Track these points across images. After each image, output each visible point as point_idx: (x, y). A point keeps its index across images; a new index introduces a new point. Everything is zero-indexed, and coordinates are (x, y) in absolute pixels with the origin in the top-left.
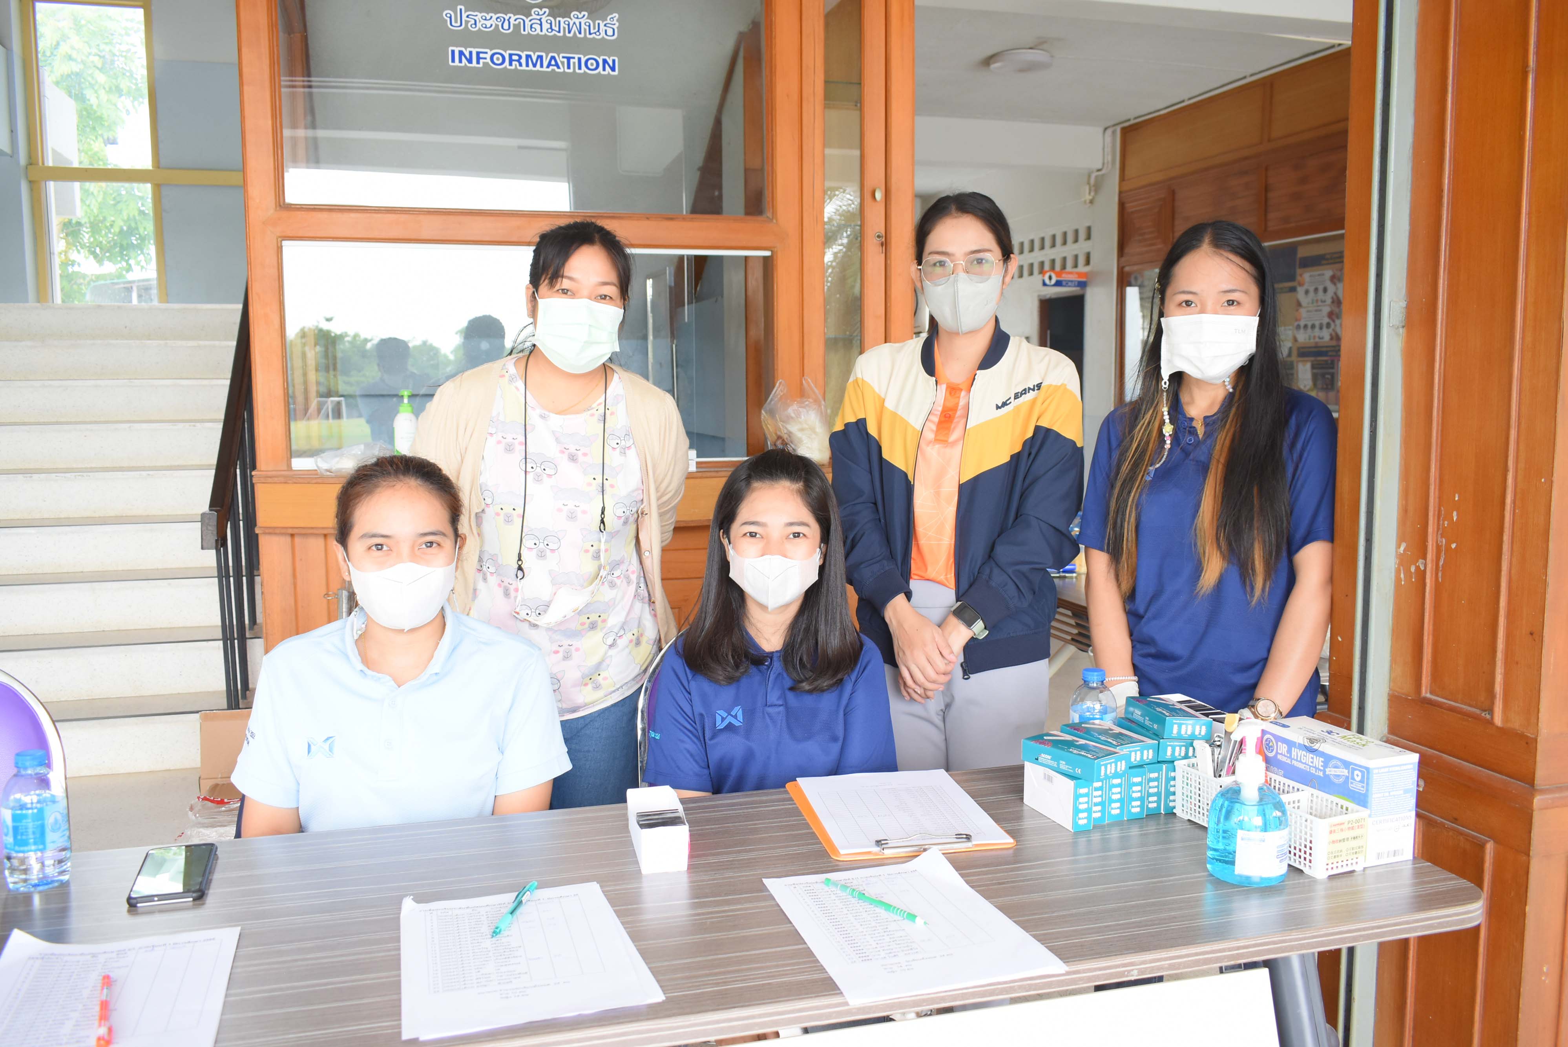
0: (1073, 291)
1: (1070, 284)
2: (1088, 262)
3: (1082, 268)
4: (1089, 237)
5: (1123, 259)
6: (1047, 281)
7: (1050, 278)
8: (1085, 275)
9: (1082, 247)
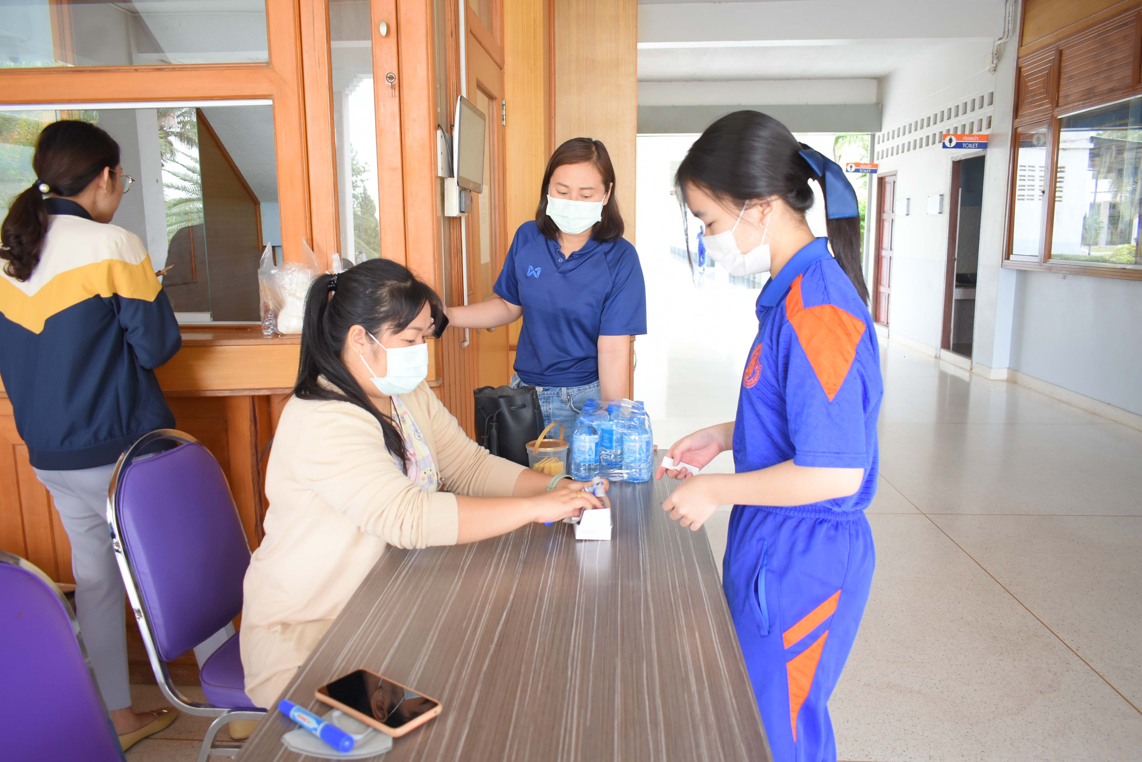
0: (977, 152)
1: (970, 145)
2: (989, 126)
3: (985, 132)
4: (991, 103)
5: (1017, 120)
6: (947, 144)
7: (951, 141)
8: (987, 137)
9: (987, 111)
